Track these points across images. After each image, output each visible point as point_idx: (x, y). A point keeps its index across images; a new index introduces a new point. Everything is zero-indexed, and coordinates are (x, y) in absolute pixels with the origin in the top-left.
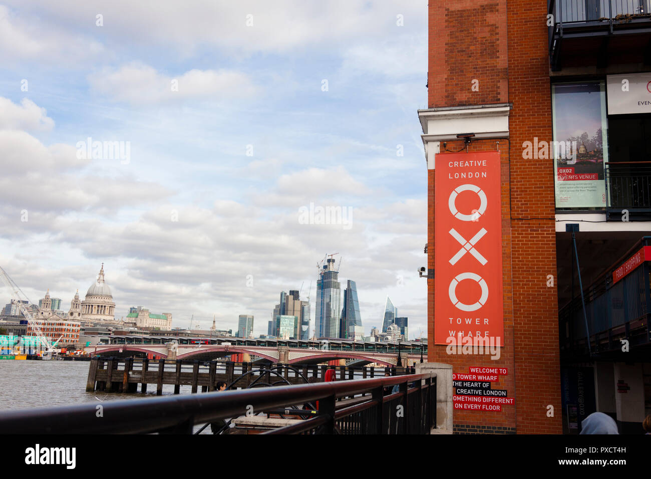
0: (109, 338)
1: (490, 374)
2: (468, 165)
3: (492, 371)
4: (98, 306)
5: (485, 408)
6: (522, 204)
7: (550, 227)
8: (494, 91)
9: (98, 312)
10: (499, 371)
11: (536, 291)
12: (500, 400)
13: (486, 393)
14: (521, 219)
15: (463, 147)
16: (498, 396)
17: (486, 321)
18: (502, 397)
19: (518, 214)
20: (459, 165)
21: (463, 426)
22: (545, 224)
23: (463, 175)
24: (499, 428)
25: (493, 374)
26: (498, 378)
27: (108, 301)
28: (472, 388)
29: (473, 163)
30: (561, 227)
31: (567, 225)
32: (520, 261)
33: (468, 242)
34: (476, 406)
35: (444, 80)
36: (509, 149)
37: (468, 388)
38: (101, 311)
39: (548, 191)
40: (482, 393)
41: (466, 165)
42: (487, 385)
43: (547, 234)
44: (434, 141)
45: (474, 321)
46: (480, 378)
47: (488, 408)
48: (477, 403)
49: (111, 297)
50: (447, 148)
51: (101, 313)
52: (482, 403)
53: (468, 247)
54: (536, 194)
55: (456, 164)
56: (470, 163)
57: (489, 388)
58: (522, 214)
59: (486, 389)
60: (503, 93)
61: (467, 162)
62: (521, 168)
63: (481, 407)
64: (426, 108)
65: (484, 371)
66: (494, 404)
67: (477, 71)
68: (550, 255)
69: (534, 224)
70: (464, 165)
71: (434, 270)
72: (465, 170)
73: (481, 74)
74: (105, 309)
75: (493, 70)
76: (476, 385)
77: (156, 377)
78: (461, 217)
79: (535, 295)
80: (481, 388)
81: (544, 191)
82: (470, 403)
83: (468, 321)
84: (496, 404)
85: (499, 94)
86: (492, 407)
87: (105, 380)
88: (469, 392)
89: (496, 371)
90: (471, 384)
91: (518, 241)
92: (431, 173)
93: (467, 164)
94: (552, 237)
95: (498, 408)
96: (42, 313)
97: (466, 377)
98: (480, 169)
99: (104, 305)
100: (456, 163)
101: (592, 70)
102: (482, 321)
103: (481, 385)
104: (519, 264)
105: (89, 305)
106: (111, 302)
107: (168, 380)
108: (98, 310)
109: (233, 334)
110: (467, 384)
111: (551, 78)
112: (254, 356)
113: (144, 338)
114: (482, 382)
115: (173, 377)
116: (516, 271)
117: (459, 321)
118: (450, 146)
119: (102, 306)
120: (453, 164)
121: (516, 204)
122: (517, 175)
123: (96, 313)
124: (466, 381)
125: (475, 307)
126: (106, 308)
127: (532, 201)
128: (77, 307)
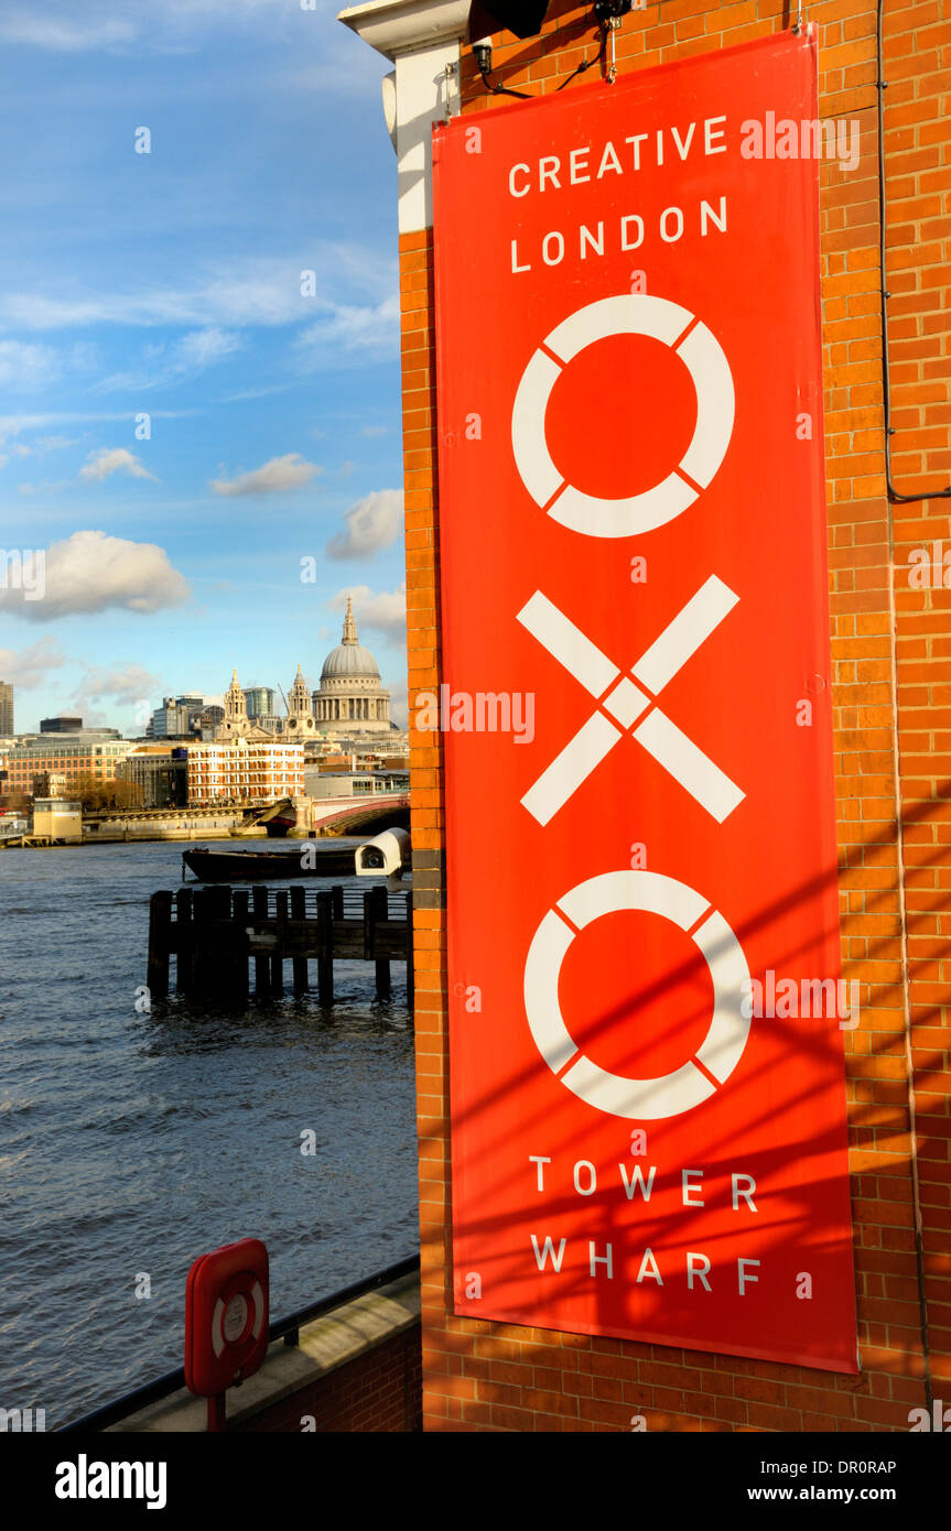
2: (617, 166)
4: (351, 701)
9: (352, 716)
20: (564, 174)
27: (372, 687)
29: (648, 148)
33: (627, 673)
38: (359, 711)
41: (604, 167)
49: (377, 676)
51: (359, 716)
55: (548, 173)
56: (626, 155)
61: (609, 148)
70: (593, 170)
72: (603, 201)
74: (367, 707)
78: (582, 513)
92: (417, 253)
93: (610, 162)
96: (229, 726)
98: (692, 181)
99: (363, 697)
100: (549, 167)
105: (330, 701)
106: (379, 690)
108: (352, 711)
117: (586, 1179)
119: (359, 700)
120: (533, 178)
123: (348, 718)
126: (370, 703)
128: (304, 707)
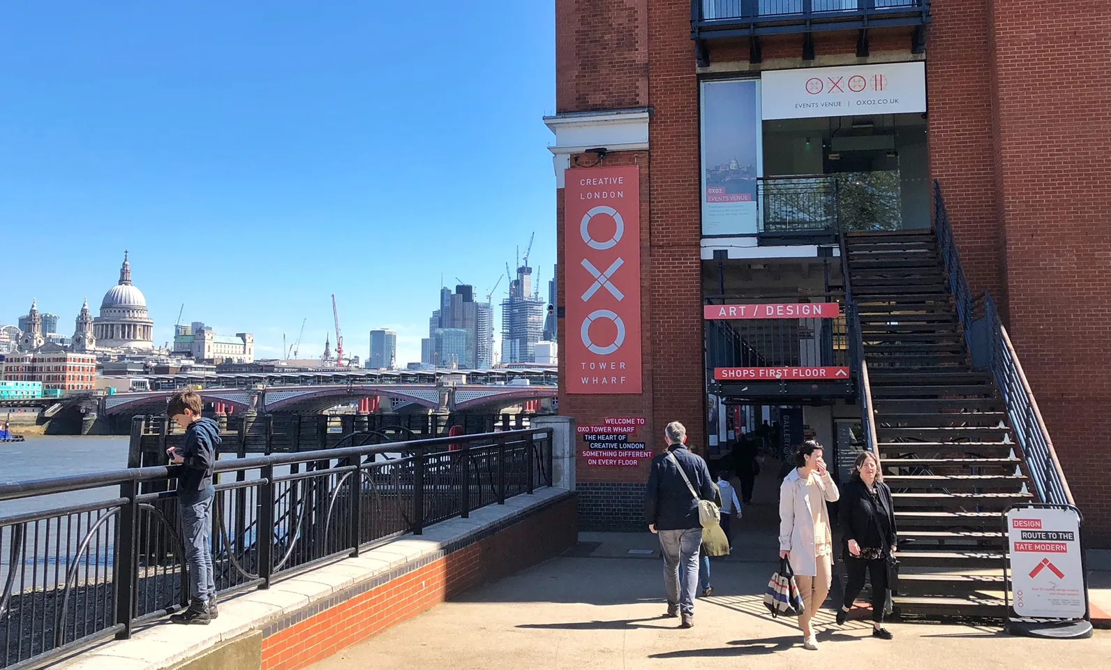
0: (147, 380)
1: (626, 425)
2: (602, 182)
3: (628, 421)
4: (124, 325)
5: (621, 464)
6: (663, 229)
7: (694, 255)
8: (632, 92)
9: (123, 337)
10: (636, 421)
11: (678, 329)
12: (638, 454)
13: (622, 446)
14: (662, 247)
15: (596, 161)
16: (635, 449)
17: (622, 365)
18: (640, 450)
19: (658, 240)
20: (592, 182)
21: (597, 484)
22: (688, 251)
23: (597, 195)
24: (636, 485)
25: (630, 425)
26: (635, 429)
27: (140, 316)
28: (608, 441)
29: (608, 180)
30: (707, 254)
31: (715, 252)
32: (661, 295)
33: (602, 274)
34: (611, 462)
35: (574, 78)
36: (649, 162)
37: (602, 442)
38: (129, 334)
39: (692, 212)
40: (618, 446)
41: (600, 182)
42: (623, 437)
43: (690, 263)
44: (564, 153)
45: (608, 366)
46: (615, 429)
47: (624, 463)
48: (613, 458)
50: (578, 162)
51: (128, 337)
52: (617, 458)
53: (601, 280)
54: (678, 217)
55: (589, 182)
56: (604, 180)
57: (625, 441)
58: (663, 240)
59: (622, 442)
60: (642, 94)
61: (601, 179)
62: (662, 186)
63: (617, 462)
64: (554, 114)
65: (620, 421)
66: (630, 458)
67: (613, 67)
68: (694, 287)
69: (676, 251)
70: (597, 183)
71: (564, 307)
72: (599, 188)
73: (617, 70)
74: (135, 330)
75: (632, 65)
76: (611, 437)
77: (234, 442)
78: (594, 245)
79: (676, 333)
80: (617, 441)
81: (687, 212)
82: (604, 458)
83: (603, 366)
84: (633, 459)
85: (638, 95)
86: (628, 462)
87: (156, 451)
88: (604, 446)
89: (632, 421)
90: (605, 437)
91: (658, 272)
92: (560, 192)
94: (696, 267)
95: (635, 462)
96: (27, 341)
97: (601, 429)
98: (617, 188)
101: (745, 66)
102: (617, 365)
103: (617, 438)
104: (659, 299)
105: (107, 325)
106: (145, 318)
107: (255, 447)
108: (123, 333)
109: (362, 364)
110: (602, 437)
111: (698, 75)
112: (397, 400)
113: (207, 378)
114: (618, 434)
115: (261, 442)
116: (655, 307)
117: (593, 366)
118: (582, 160)
119: (129, 325)
120: (586, 182)
121: (656, 229)
122: (658, 194)
123: (120, 337)
124: (600, 434)
125: (611, 349)
126: (138, 327)
127: (674, 224)
128: (88, 329)
